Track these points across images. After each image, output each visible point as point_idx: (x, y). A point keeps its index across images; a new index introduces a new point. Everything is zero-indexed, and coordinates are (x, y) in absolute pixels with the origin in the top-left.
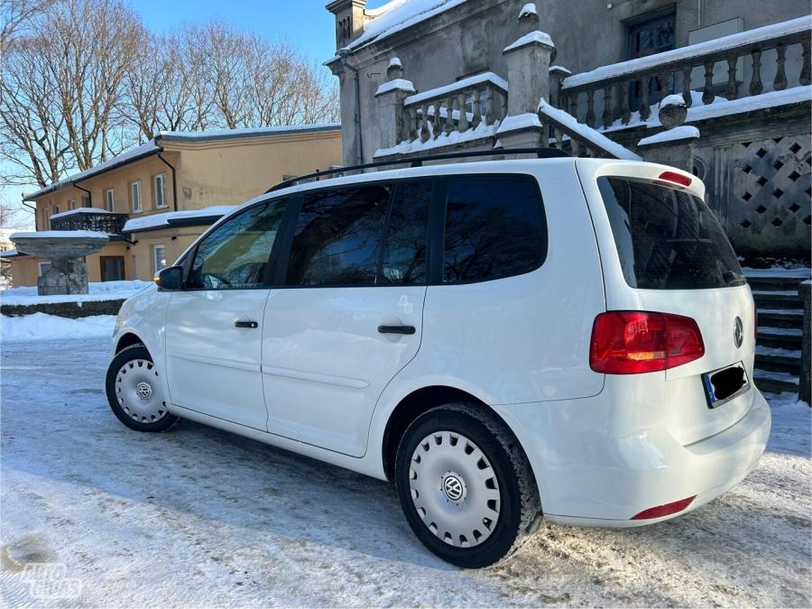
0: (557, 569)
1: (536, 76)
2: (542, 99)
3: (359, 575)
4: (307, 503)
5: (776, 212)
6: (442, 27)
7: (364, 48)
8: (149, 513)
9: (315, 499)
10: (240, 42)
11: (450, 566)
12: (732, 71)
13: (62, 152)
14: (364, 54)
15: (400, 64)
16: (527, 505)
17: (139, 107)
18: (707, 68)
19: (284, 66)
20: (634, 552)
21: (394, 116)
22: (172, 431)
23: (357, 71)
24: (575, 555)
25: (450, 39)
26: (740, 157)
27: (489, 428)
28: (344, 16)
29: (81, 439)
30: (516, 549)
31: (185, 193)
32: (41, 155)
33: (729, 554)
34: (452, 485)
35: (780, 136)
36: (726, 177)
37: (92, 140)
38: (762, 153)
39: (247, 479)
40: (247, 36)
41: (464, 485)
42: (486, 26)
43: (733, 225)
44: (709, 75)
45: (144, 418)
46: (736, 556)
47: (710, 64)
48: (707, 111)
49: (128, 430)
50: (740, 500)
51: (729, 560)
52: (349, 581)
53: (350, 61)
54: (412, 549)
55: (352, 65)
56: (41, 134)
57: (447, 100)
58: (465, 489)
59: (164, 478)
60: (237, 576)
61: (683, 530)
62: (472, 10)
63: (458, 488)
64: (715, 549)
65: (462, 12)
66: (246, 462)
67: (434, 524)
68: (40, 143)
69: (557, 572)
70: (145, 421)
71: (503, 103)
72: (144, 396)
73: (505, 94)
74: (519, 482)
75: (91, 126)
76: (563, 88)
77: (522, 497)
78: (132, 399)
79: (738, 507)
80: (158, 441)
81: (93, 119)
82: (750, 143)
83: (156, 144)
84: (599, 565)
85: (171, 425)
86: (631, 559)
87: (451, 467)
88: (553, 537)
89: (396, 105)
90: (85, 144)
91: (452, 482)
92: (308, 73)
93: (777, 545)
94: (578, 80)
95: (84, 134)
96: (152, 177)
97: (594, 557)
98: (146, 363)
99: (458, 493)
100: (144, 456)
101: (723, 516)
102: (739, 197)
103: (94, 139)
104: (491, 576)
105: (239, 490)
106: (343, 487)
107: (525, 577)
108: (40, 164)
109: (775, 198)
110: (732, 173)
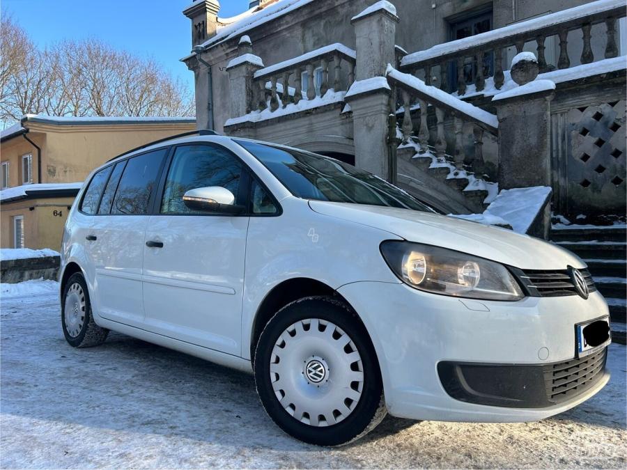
1: (384, 42)
2: (389, 64)
5: (615, 171)
6: (285, 27)
7: (217, 46)
10: (113, 58)
12: (563, 44)
14: (216, 51)
18: (538, 42)
21: (244, 87)
23: (210, 67)
25: (292, 37)
26: (577, 121)
28: (199, 20)
31: (49, 171)
35: (616, 100)
36: (563, 139)
38: (598, 116)
40: (119, 53)
42: (325, 25)
43: (572, 185)
44: (541, 48)
47: (542, 38)
53: (204, 57)
55: (206, 60)
57: (295, 71)
62: (313, 11)
65: (304, 13)
71: (350, 71)
73: (353, 62)
76: (401, 65)
82: (585, 108)
83: (22, 125)
89: (246, 77)
92: (171, 86)
94: (415, 57)
96: (20, 157)
102: (578, 159)
109: (613, 158)
110: (569, 136)
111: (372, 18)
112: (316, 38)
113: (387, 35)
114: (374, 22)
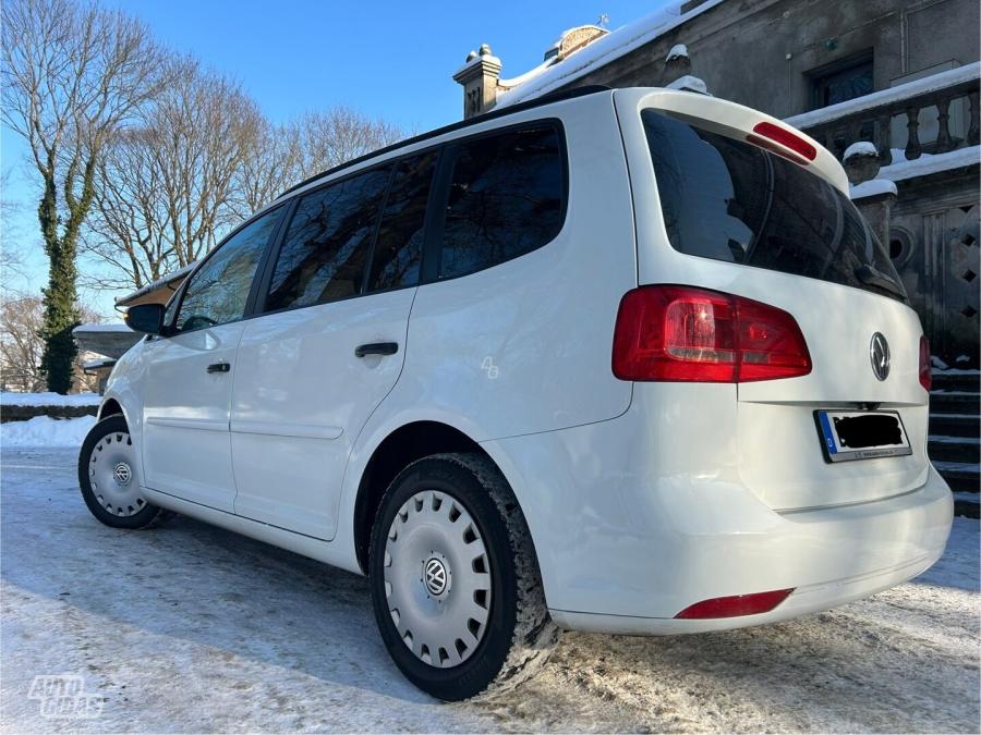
0: (591, 713)
3: (282, 701)
4: (272, 612)
8: (49, 611)
9: (286, 609)
10: (366, 131)
11: (426, 697)
12: (943, 118)
13: (164, 256)
16: (526, 597)
17: (252, 204)
18: (910, 116)
20: (721, 697)
22: (155, 527)
24: (627, 697)
26: (958, 225)
27: (482, 481)
28: (473, 87)
29: (32, 531)
30: (513, 671)
32: (141, 256)
33: (877, 712)
34: (434, 572)
36: (939, 251)
37: (198, 241)
39: (210, 582)
40: (375, 124)
41: (448, 571)
43: (951, 315)
44: (913, 125)
45: (120, 510)
46: (889, 715)
47: (913, 111)
48: (910, 168)
49: (102, 526)
50: (916, 643)
51: (874, 719)
52: (263, 707)
56: (144, 234)
58: (449, 576)
59: (103, 575)
60: (108, 690)
61: (813, 676)
62: (622, 70)
63: (441, 576)
64: (858, 703)
65: (610, 73)
66: (223, 565)
67: (409, 633)
68: (143, 244)
69: (588, 717)
70: (121, 514)
74: (516, 560)
75: (197, 224)
77: (519, 583)
79: (910, 652)
81: (200, 217)
82: (971, 207)
84: (659, 712)
85: (154, 520)
86: (714, 708)
87: (435, 546)
88: (601, 671)
90: (190, 243)
91: (433, 568)
93: (963, 706)
95: (188, 233)
97: (655, 700)
98: (125, 436)
99: (440, 584)
100: (96, 551)
101: (883, 662)
102: (958, 277)
103: (201, 240)
104: (481, 715)
105: (190, 593)
106: (334, 597)
107: (534, 719)
108: (140, 268)
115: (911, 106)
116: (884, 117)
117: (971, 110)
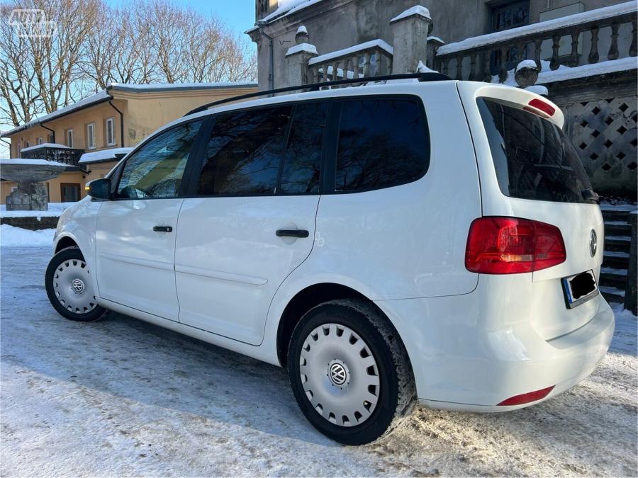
0: (428, 447)
1: (416, 42)
2: (421, 62)
3: (252, 450)
4: (211, 384)
5: (606, 158)
6: (341, 4)
7: (278, 21)
8: (70, 390)
9: (218, 381)
10: (179, 16)
11: (333, 442)
12: (575, 44)
13: (33, 100)
14: (277, 25)
15: (306, 32)
16: (403, 390)
17: (96, 65)
18: (554, 40)
19: (214, 37)
20: (494, 433)
21: (300, 73)
22: (102, 320)
23: (271, 39)
24: (443, 435)
25: (347, 14)
26: (579, 113)
27: (372, 322)
29: (22, 325)
30: (392, 430)
31: (130, 134)
32: (16, 101)
33: (576, 437)
34: (337, 371)
35: (611, 97)
36: (567, 129)
37: (57, 91)
38: (596, 111)
39: (161, 363)
40: (184, 11)
41: (347, 371)
42: (377, 4)
44: (556, 47)
45: (78, 309)
46: (583, 438)
47: (557, 38)
48: (553, 75)
49: (64, 319)
50: (582, 390)
51: (576, 441)
52: (242, 455)
53: (266, 31)
54: (299, 426)
55: (268, 33)
56: (16, 85)
57: (343, 61)
58: (348, 375)
59: (89, 360)
60: (142, 449)
61: (536, 414)
63: (342, 374)
64: (564, 432)
66: (162, 349)
67: (320, 406)
68: (16, 91)
69: (427, 450)
70: (78, 312)
71: (389, 65)
72: (78, 290)
73: (391, 57)
74: (397, 370)
75: (57, 79)
76: (437, 55)
77: (399, 383)
78: (67, 292)
79: (581, 396)
80: (89, 329)
81: (58, 73)
82: (587, 103)
83: (108, 93)
84: (465, 444)
85: (100, 316)
86: (492, 440)
87: (337, 355)
88: (424, 419)
89: (301, 64)
90: (52, 93)
91: (337, 368)
92: (234, 43)
93: (617, 429)
94: (449, 49)
95: (51, 85)
96: (104, 121)
97: (460, 437)
98: (79, 262)
99: (342, 379)
100: (74, 341)
101: (569, 403)
102: (577, 146)
103: (60, 90)
104: (369, 453)
105: (153, 372)
106: (244, 371)
107: (400, 454)
108: (15, 109)
109: (605, 147)
110: (571, 127)
111: (407, 21)
112: (369, 16)
113: (419, 36)
114: (409, 25)
115: (556, 34)
116: (538, 41)
117: (592, 40)
